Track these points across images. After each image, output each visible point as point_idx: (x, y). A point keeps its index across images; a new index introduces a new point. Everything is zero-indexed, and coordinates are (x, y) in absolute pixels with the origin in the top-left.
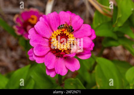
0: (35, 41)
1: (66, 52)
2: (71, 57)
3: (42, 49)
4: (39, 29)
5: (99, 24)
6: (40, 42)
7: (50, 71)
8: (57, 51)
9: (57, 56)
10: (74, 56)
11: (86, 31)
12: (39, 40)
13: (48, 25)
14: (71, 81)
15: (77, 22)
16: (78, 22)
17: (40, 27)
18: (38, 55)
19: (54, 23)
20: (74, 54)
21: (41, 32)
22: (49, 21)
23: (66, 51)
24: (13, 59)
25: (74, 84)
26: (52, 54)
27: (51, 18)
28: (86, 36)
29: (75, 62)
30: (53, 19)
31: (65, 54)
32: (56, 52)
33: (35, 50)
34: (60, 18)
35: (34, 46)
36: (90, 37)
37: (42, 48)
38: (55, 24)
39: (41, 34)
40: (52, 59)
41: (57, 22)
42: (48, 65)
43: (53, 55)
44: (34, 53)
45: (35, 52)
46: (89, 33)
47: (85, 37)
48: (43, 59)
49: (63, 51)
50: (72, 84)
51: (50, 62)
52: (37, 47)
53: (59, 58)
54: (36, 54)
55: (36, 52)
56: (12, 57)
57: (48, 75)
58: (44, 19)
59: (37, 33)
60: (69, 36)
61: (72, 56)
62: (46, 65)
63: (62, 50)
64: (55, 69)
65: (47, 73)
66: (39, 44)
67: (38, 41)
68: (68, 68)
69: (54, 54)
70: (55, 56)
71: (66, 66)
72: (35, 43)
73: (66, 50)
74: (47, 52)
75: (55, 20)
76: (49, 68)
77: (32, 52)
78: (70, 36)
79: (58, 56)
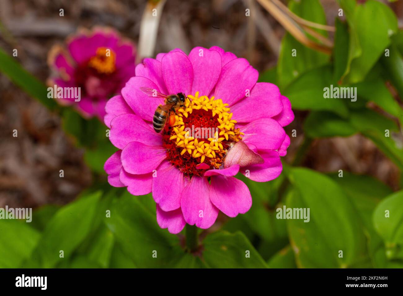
0: (126, 132)
1: (212, 163)
2: (225, 177)
3: (144, 154)
4: (135, 98)
5: (295, 74)
6: (139, 135)
7: (168, 216)
8: (185, 159)
9: (185, 175)
10: (235, 173)
11: (267, 103)
12: (135, 130)
13: (159, 87)
14: (222, 240)
15: (239, 76)
16: (244, 78)
17: (137, 94)
18: (133, 172)
19: (176, 81)
20: (236, 168)
21: (141, 107)
22: (163, 75)
23: (210, 158)
24: (41, 168)
25: (231, 248)
26: (172, 168)
27: (167, 68)
28: (268, 117)
29: (237, 192)
30: (173, 69)
31: (209, 167)
32: (184, 164)
33: (126, 157)
34: (192, 67)
35: (121, 145)
36: (277, 118)
37: (144, 151)
38: (178, 83)
39: (140, 112)
40: (173, 181)
41: (183, 78)
42: (163, 200)
43: (176, 171)
44: (123, 168)
45: (124, 163)
46: (275, 108)
47: (263, 120)
48: (149, 183)
49: (203, 159)
50: (224, 248)
51: (167, 190)
52: (129, 150)
53: (193, 180)
54: (128, 170)
55: (127, 165)
56: (38, 162)
57: (163, 227)
58: (146, 70)
59: (129, 109)
60: (220, 117)
61: (229, 173)
62: (157, 201)
63: (200, 157)
64: (183, 210)
65: (161, 222)
66: (135, 140)
67: (133, 132)
68: (218, 207)
69: (177, 167)
70: (181, 172)
71: (211, 202)
72: (124, 140)
73: (211, 156)
74: (158, 163)
75: (179, 73)
76: (165, 208)
77: (117, 164)
78: (222, 119)
79: (188, 175)
